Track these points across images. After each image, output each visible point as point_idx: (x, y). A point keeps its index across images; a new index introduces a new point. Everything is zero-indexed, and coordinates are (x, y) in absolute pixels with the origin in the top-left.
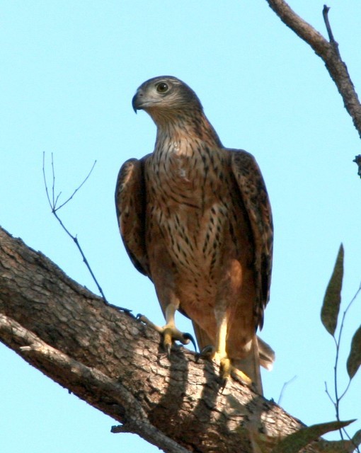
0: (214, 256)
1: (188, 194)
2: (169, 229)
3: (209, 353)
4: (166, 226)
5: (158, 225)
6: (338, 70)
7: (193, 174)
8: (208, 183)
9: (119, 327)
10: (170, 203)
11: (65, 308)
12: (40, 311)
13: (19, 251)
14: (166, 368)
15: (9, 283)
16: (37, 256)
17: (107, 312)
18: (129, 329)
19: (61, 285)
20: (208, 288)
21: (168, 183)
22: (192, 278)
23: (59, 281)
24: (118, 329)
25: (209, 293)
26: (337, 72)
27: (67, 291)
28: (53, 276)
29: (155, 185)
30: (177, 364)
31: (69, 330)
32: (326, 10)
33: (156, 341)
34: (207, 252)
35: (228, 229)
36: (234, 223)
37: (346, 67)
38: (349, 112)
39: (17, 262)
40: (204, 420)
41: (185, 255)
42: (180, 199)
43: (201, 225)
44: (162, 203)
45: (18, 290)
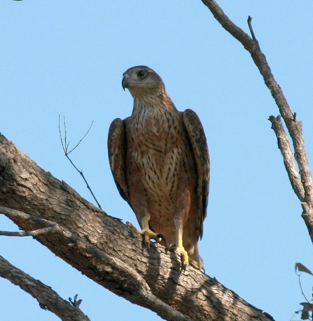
0: (173, 183)
1: (157, 143)
2: (143, 165)
3: (174, 247)
4: (141, 163)
5: (136, 162)
6: (260, 58)
7: (161, 130)
8: (170, 136)
9: (116, 231)
10: (144, 148)
11: (81, 218)
12: (65, 220)
13: (50, 180)
14: (147, 257)
15: (44, 201)
16: (61, 184)
17: (107, 220)
18: (122, 232)
19: (78, 202)
20: (168, 206)
21: (143, 135)
22: (157, 200)
23: (77, 200)
24: (115, 232)
25: (168, 210)
26: (260, 60)
27: (82, 207)
28: (73, 197)
29: (134, 137)
30: (154, 255)
31: (84, 233)
32: (249, 19)
33: (140, 240)
34: (169, 180)
35: (182, 163)
36: (186, 160)
37: (265, 57)
38: (268, 86)
39: (49, 188)
40: (172, 292)
41: (153, 182)
42: (151, 146)
43: (165, 162)
44: (138, 148)
45: (51, 206)
